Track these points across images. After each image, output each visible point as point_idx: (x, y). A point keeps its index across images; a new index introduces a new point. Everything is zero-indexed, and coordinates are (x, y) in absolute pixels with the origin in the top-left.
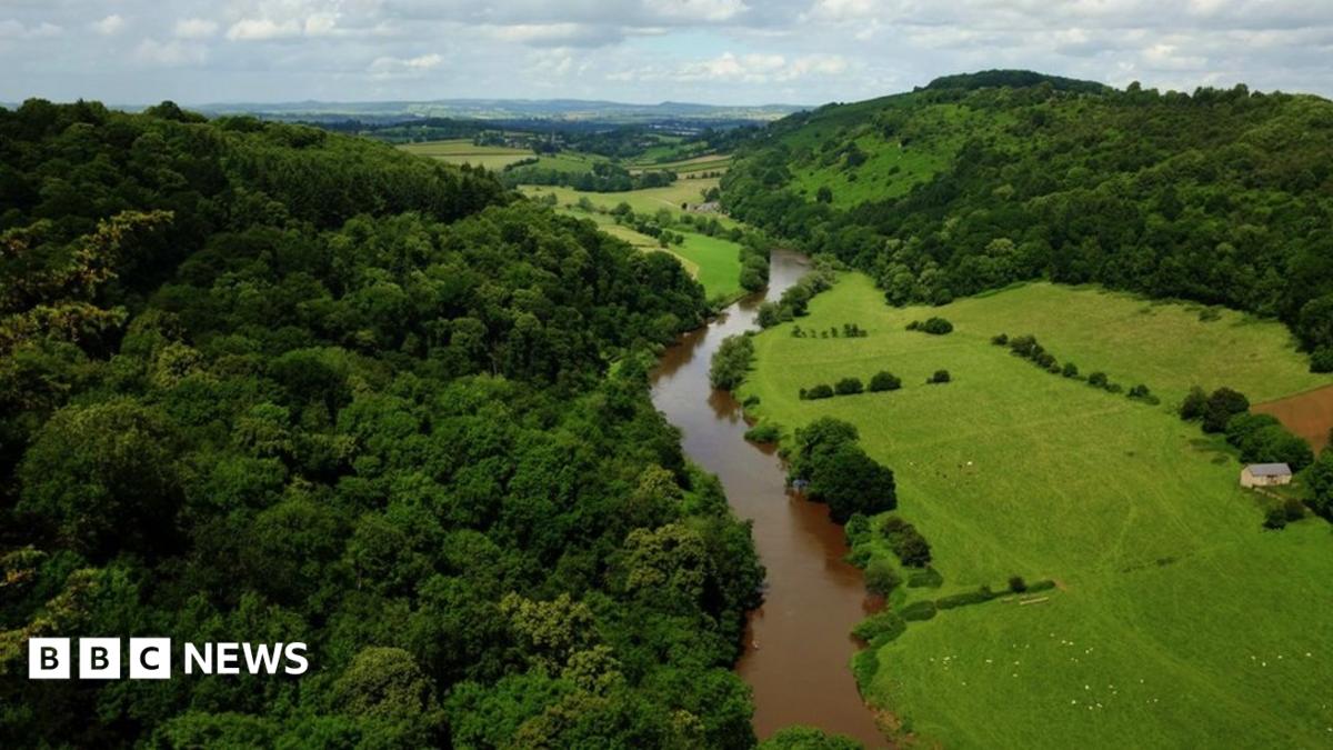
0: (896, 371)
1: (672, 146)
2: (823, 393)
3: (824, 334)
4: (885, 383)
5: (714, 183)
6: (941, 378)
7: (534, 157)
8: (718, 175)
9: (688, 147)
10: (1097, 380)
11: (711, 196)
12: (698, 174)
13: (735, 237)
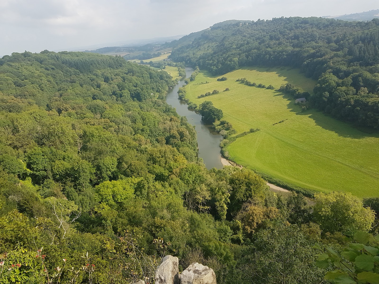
0: (217, 89)
1: (159, 47)
2: (202, 96)
3: (200, 84)
4: (215, 92)
5: (170, 54)
6: (227, 90)
7: (129, 53)
8: (170, 52)
9: (162, 47)
10: (260, 86)
11: (169, 57)
12: (166, 53)
13: (176, 66)
